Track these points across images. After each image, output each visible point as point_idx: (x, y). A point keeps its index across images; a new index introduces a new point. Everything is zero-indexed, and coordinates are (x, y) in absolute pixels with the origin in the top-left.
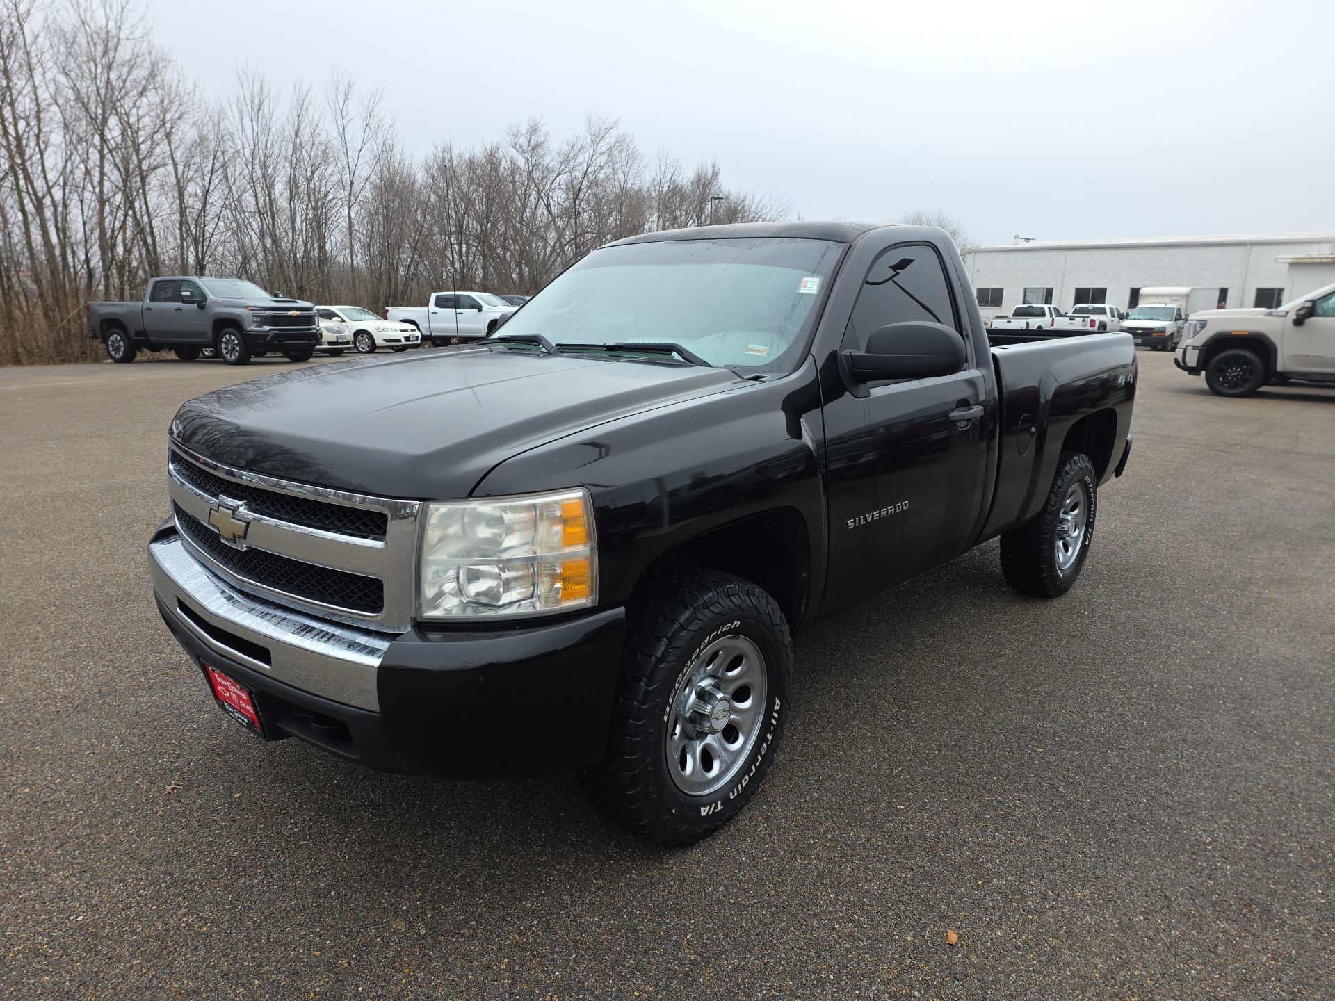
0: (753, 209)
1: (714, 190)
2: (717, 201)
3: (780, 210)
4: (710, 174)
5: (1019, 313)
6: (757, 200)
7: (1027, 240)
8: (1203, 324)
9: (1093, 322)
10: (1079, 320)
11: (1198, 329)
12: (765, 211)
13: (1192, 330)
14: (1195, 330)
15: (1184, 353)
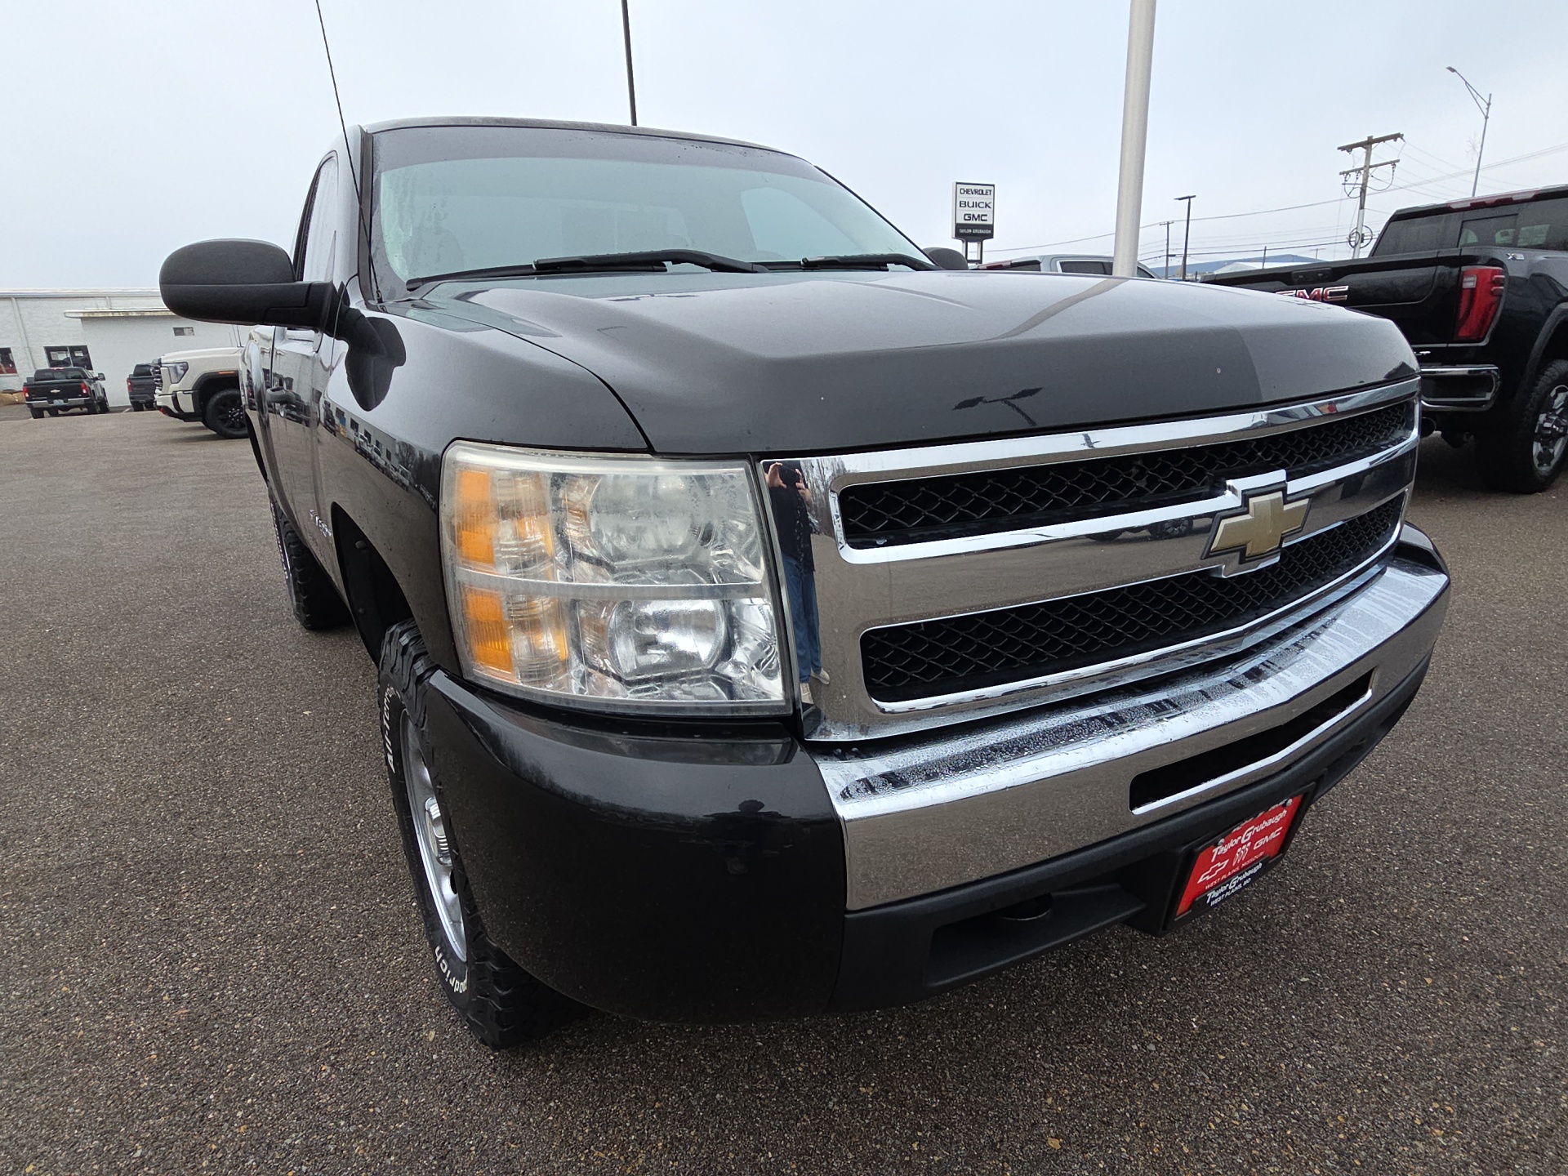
8: (185, 366)
13: (173, 374)
14: (176, 372)
15: (175, 400)
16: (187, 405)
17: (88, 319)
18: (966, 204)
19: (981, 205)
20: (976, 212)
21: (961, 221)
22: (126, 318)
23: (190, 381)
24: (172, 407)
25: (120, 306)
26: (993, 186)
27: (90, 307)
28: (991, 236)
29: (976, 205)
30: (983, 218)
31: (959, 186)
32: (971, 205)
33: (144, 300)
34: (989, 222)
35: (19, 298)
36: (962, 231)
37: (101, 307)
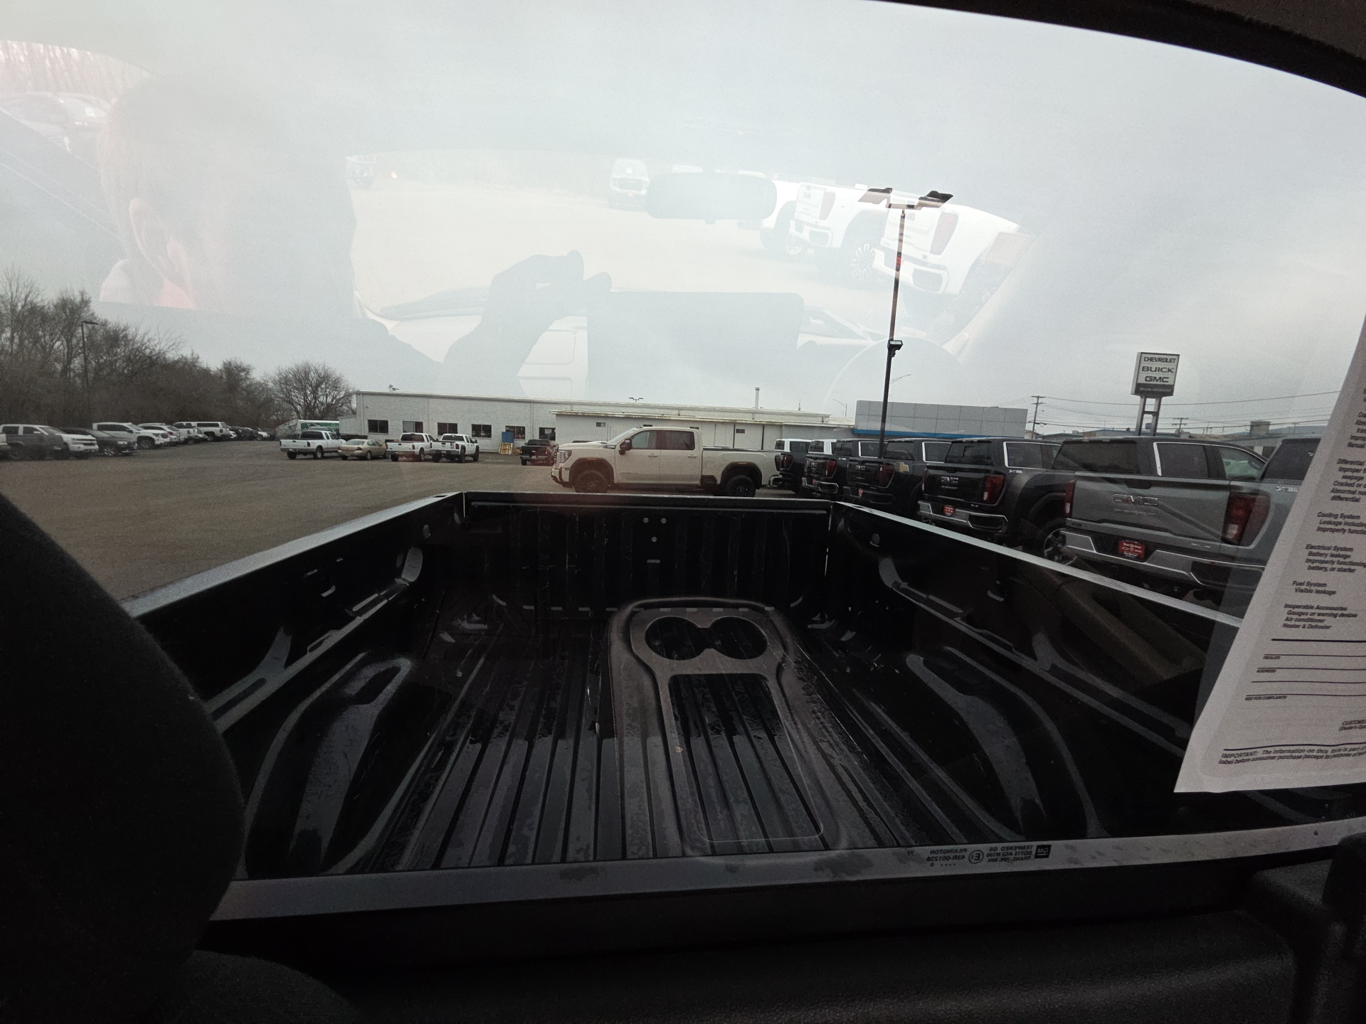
0: (138, 338)
1: (85, 315)
2: (90, 326)
3: (170, 344)
4: (78, 299)
5: (405, 439)
6: (141, 332)
7: (394, 389)
8: (570, 453)
9: (457, 445)
10: (448, 444)
11: (567, 456)
12: (152, 343)
13: (563, 457)
14: (565, 457)
15: (560, 472)
16: (566, 477)
17: (559, 415)
18: (1148, 369)
19: (1163, 370)
20: (1158, 375)
21: (1141, 380)
22: (576, 416)
23: (570, 463)
24: (558, 477)
25: (577, 409)
26: (1178, 355)
27: (563, 409)
28: (1171, 394)
29: (1160, 370)
30: (1164, 380)
31: (1144, 356)
32: (1153, 369)
33: (588, 407)
34: (1170, 383)
35: (534, 402)
36: (1142, 389)
37: (567, 409)
